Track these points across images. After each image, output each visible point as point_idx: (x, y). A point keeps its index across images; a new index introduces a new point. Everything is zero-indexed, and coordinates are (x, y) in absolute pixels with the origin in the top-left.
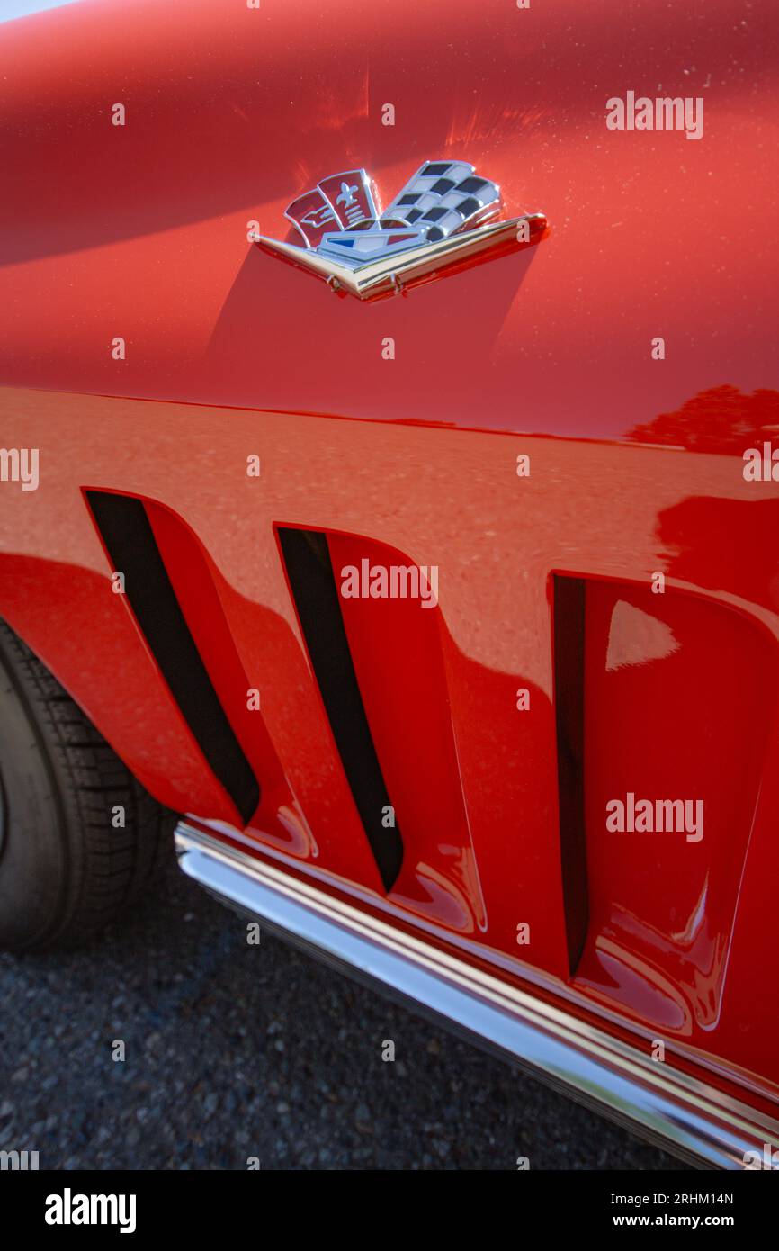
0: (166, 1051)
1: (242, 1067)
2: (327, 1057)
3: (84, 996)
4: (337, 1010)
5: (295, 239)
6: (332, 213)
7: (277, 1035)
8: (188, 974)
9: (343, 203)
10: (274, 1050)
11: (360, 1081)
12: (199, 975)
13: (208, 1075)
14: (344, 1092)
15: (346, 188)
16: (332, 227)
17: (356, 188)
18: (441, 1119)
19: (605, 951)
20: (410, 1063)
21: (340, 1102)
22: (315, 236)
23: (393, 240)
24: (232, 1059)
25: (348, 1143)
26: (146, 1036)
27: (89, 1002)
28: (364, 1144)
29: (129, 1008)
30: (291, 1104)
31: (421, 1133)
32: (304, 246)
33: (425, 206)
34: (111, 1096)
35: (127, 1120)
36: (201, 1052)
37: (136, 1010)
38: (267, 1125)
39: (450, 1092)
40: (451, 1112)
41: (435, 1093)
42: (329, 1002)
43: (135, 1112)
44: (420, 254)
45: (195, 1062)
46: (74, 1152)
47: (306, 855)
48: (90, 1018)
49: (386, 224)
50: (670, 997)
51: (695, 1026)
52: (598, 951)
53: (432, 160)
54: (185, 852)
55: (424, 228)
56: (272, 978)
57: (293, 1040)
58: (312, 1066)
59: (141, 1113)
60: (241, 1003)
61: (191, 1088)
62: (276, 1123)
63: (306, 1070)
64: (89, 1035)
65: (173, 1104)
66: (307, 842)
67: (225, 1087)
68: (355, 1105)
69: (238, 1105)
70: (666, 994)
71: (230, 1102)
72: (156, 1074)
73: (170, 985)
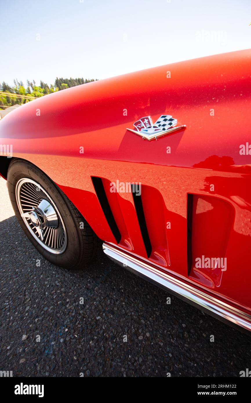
0: (99, 291)
1: (115, 295)
2: (133, 294)
3: (82, 279)
4: (134, 284)
5: (135, 129)
6: (143, 125)
7: (122, 289)
8: (103, 275)
9: (145, 123)
10: (122, 292)
11: (140, 299)
12: (105, 275)
13: (108, 296)
14: (136, 301)
15: (145, 120)
16: (143, 127)
17: (148, 120)
18: (157, 307)
19: (196, 271)
20: (150, 295)
21: (136, 303)
22: (140, 129)
23: (156, 130)
24: (113, 293)
25: (138, 311)
26: (95, 287)
27: (83, 280)
28: (141, 312)
29: (91, 281)
30: (125, 303)
31: (153, 310)
32: (137, 131)
33: (162, 124)
34: (88, 299)
35: (92, 304)
36: (106, 291)
37: (92, 282)
38: (121, 307)
39: (159, 302)
40: (159, 306)
41: (156, 302)
42: (132, 282)
43: (93, 302)
44: (161, 133)
45: (105, 293)
46: (82, 310)
47: (131, 250)
48: (83, 283)
49: (154, 127)
50: (210, 280)
51: (215, 287)
52: (194, 271)
53: (163, 115)
54: (105, 249)
55: (162, 128)
56: (120, 277)
57: (125, 290)
58: (129, 295)
59: (95, 303)
60: (114, 282)
61: (105, 298)
62: (122, 306)
63: (128, 296)
64: (83, 287)
65: (101, 301)
66: (131, 247)
67: (111, 299)
68: (139, 303)
69: (114, 302)
70: (209, 280)
71: (113, 301)
72: (97, 295)
73: (99, 277)
